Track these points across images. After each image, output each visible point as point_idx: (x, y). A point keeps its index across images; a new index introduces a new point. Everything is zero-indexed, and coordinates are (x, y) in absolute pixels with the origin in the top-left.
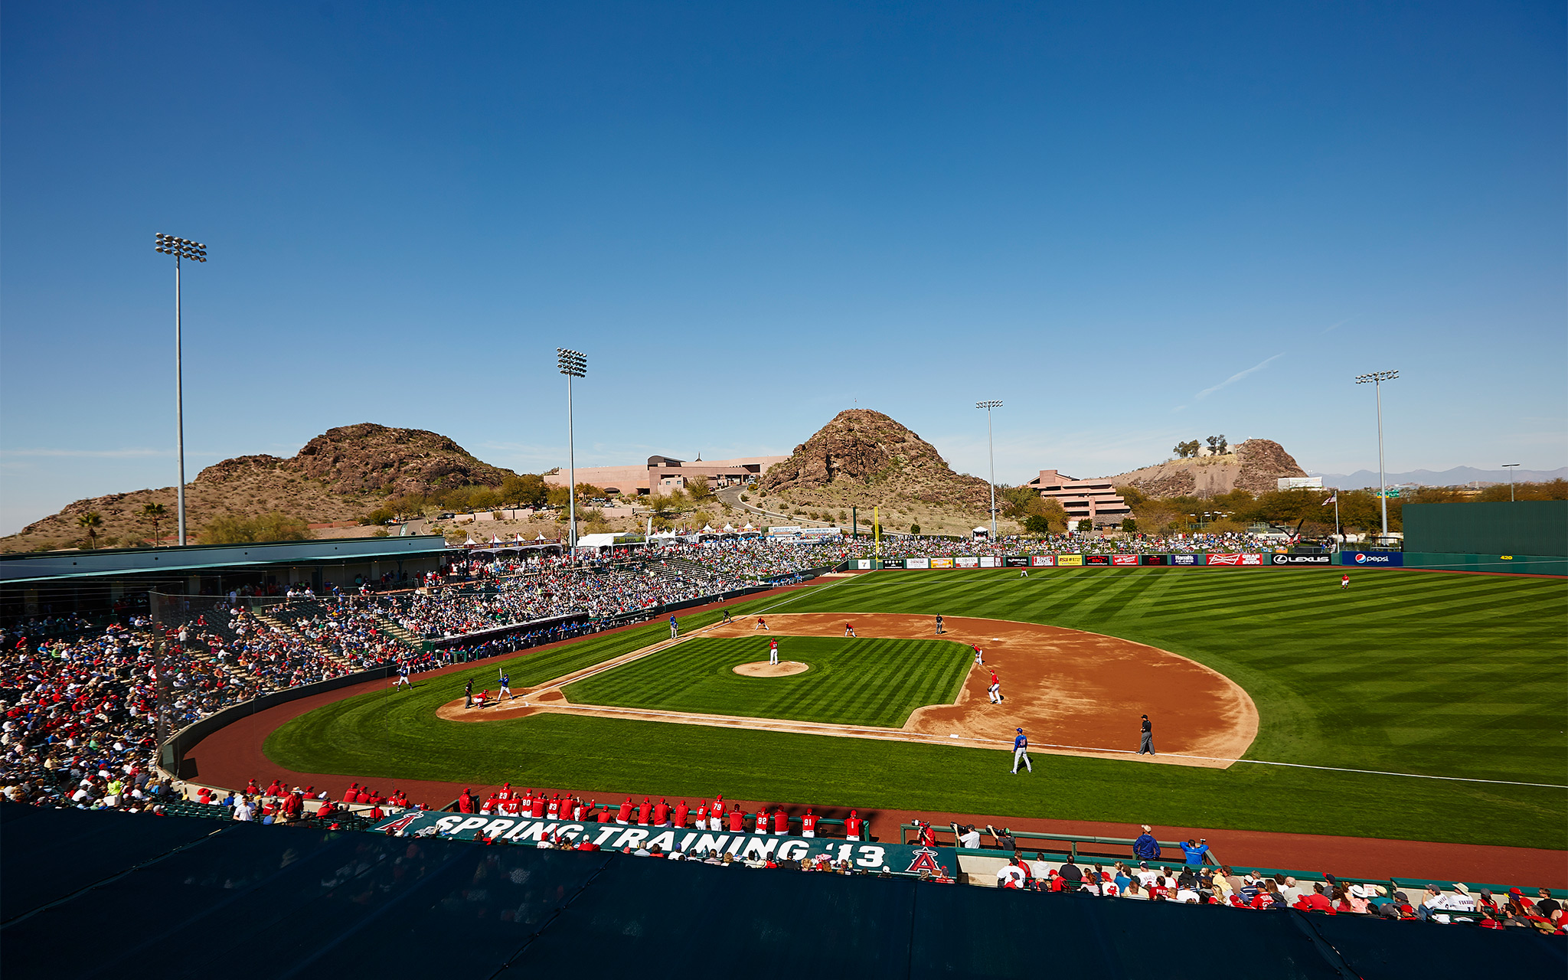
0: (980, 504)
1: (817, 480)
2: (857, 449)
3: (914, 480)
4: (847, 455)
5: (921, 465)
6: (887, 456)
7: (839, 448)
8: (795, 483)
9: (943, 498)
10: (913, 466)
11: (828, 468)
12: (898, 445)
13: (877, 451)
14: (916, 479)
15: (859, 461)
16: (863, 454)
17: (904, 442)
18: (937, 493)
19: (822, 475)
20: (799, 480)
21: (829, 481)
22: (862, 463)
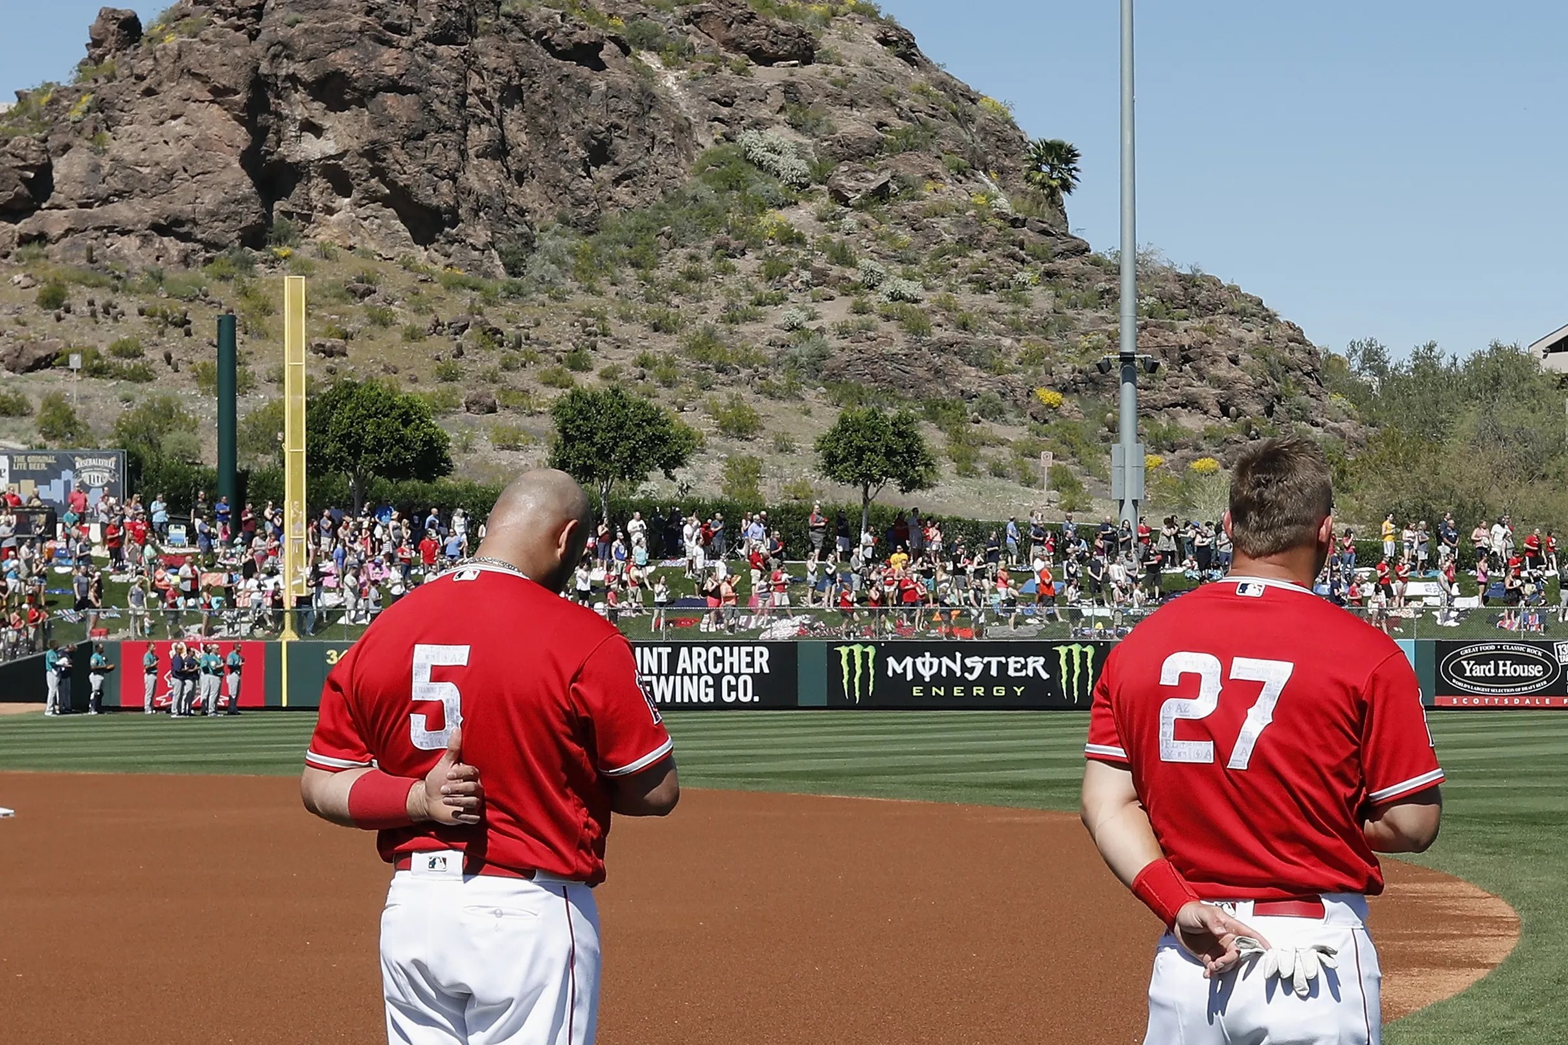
0: (1191, 422)
1: (168, 227)
2: (469, 61)
3: (821, 277)
4: (395, 87)
5: (882, 193)
6: (683, 129)
7: (341, 41)
8: (24, 240)
9: (971, 378)
10: (839, 196)
11: (251, 160)
12: (768, 76)
13: (613, 92)
14: (836, 271)
15: (479, 135)
16: (512, 95)
17: (806, 55)
18: (942, 348)
19: (209, 200)
20: (53, 220)
21: (256, 237)
22: (499, 150)
